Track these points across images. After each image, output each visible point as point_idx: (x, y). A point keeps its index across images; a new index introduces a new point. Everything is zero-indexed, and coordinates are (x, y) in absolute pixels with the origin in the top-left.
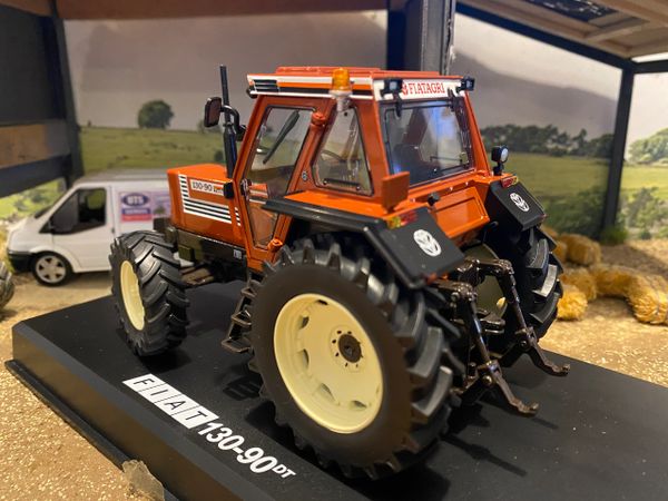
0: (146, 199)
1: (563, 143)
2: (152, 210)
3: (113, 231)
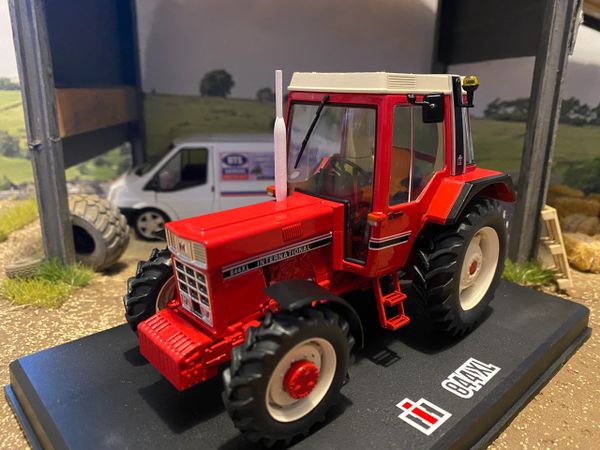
0: (245, 160)
1: (583, 114)
2: (250, 170)
3: (213, 189)
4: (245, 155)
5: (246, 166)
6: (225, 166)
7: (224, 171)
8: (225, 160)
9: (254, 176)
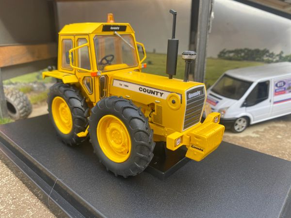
0: (284, 83)
2: (286, 88)
3: (270, 101)
4: (285, 81)
5: (285, 86)
6: (276, 88)
7: (275, 91)
8: (276, 85)
9: (288, 91)
